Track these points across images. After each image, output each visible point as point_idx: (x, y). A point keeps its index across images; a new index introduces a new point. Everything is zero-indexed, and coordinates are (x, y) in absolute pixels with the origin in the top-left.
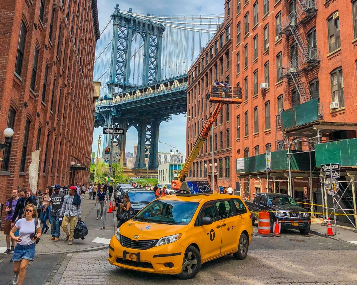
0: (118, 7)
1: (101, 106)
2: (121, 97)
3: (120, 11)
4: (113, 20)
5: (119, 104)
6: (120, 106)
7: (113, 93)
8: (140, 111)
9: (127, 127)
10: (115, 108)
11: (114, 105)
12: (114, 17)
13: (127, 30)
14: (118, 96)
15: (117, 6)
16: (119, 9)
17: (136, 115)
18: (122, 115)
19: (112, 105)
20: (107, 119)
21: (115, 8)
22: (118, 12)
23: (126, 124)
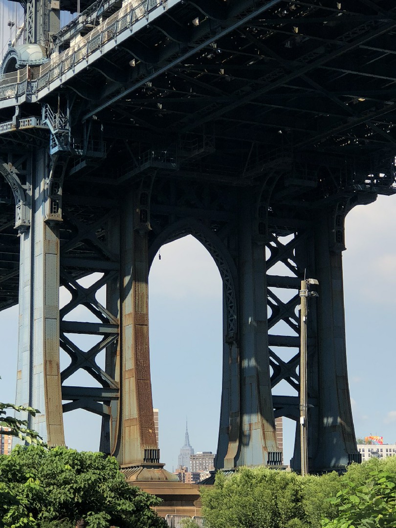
10: (63, 108)
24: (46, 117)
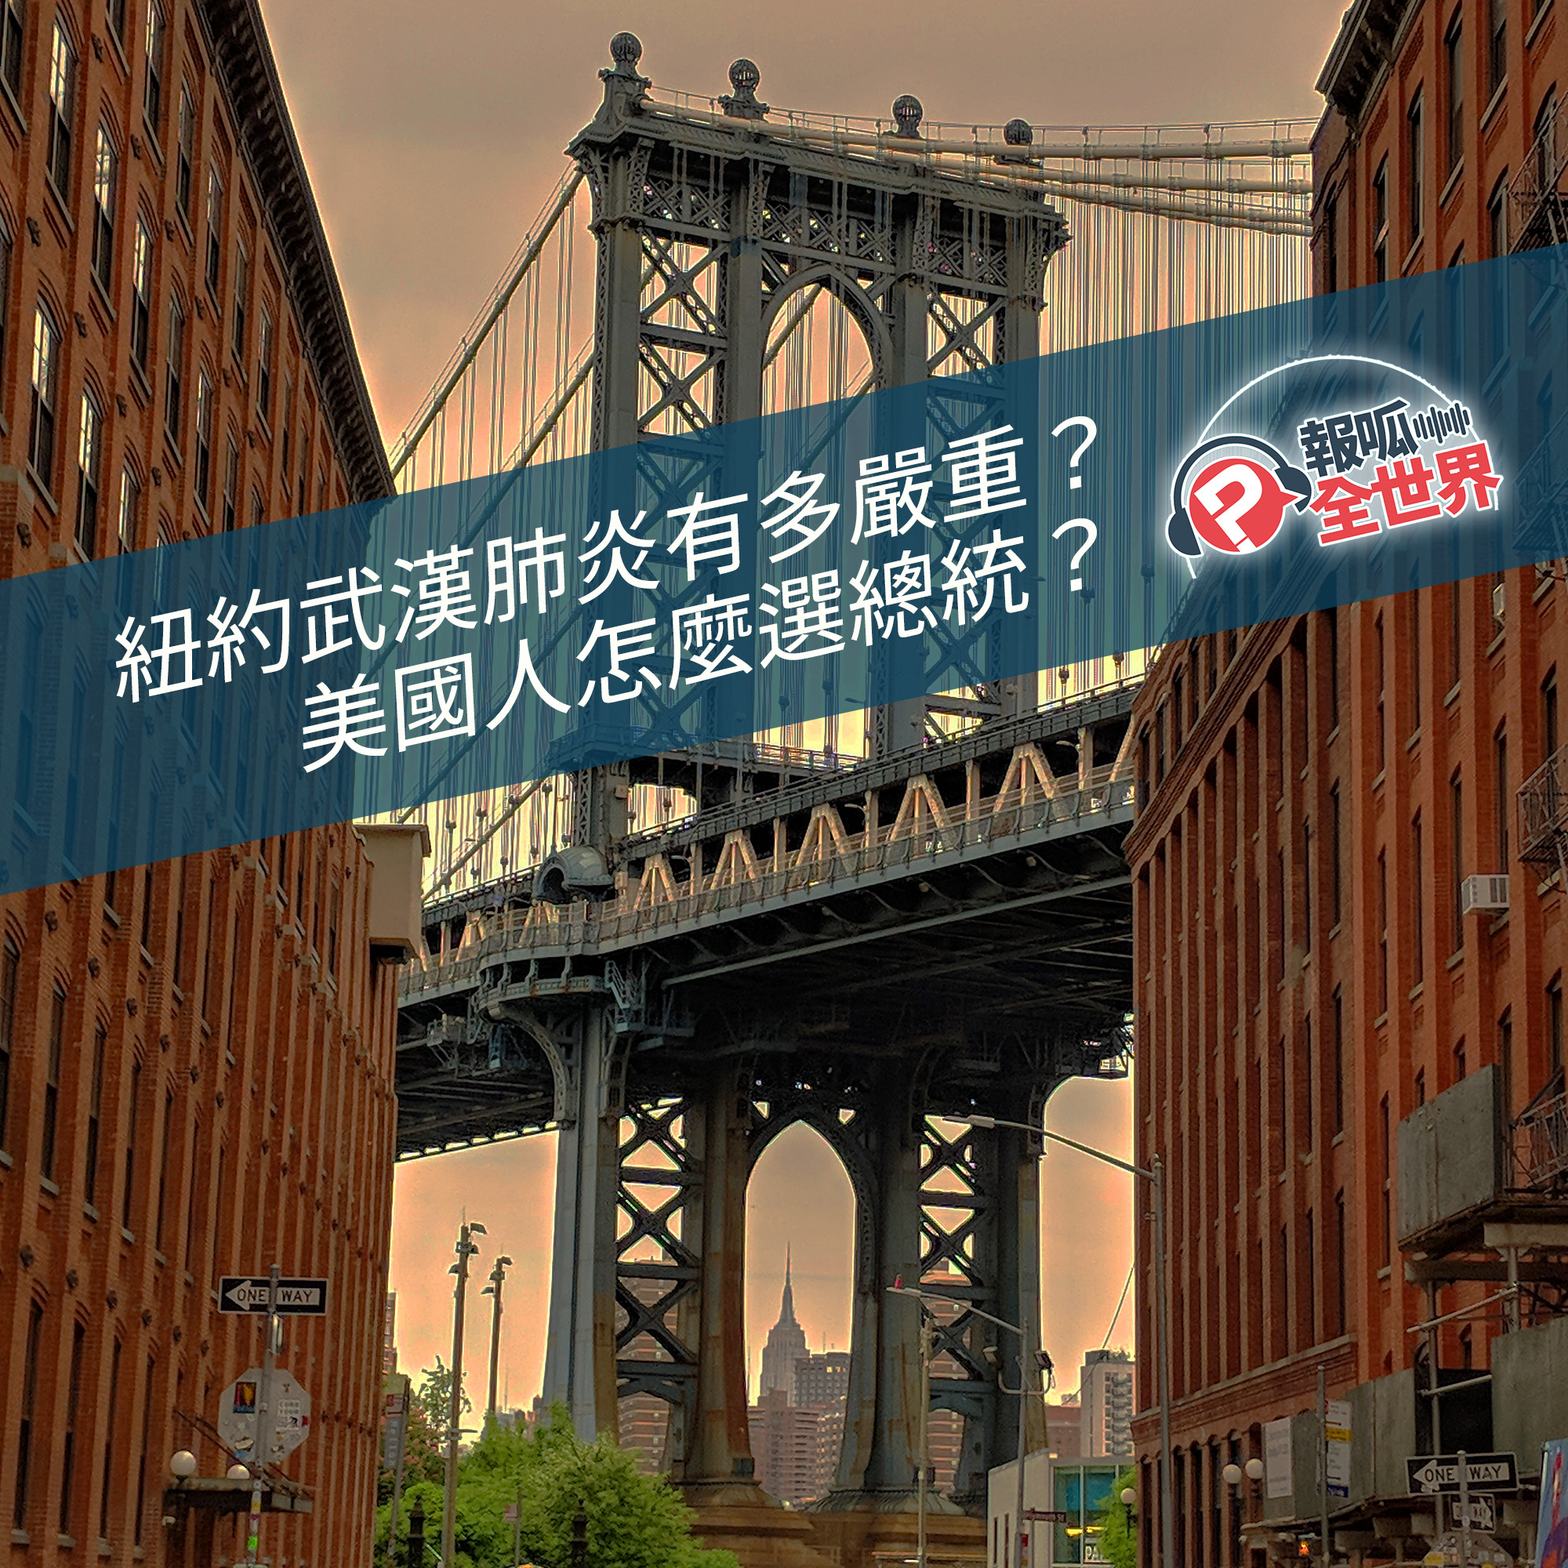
0: (633, 62)
1: (514, 956)
2: (680, 872)
3: (655, 97)
4: (594, 183)
5: (666, 932)
6: (679, 948)
7: (616, 836)
8: (855, 988)
9: (752, 1138)
10: (636, 971)
11: (626, 942)
12: (596, 160)
13: (723, 260)
14: (656, 867)
15: (626, 50)
16: (647, 84)
17: (822, 1029)
18: (697, 1028)
19: (607, 947)
20: (577, 1071)
21: (607, 76)
22: (637, 111)
23: (744, 1109)
24: (611, 980)
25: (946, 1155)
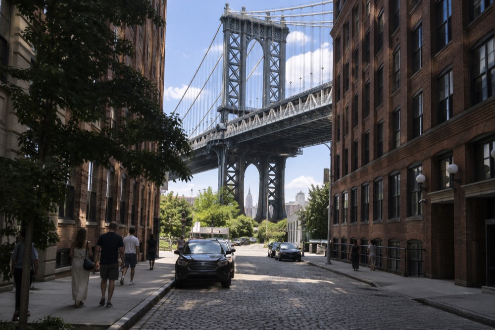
0: (228, 6)
2: (236, 126)
3: (231, 11)
4: (224, 24)
5: (234, 135)
9: (245, 166)
10: (230, 141)
13: (241, 36)
14: (233, 125)
19: (225, 138)
20: (221, 156)
23: (244, 162)
24: (226, 142)
25: (272, 169)
